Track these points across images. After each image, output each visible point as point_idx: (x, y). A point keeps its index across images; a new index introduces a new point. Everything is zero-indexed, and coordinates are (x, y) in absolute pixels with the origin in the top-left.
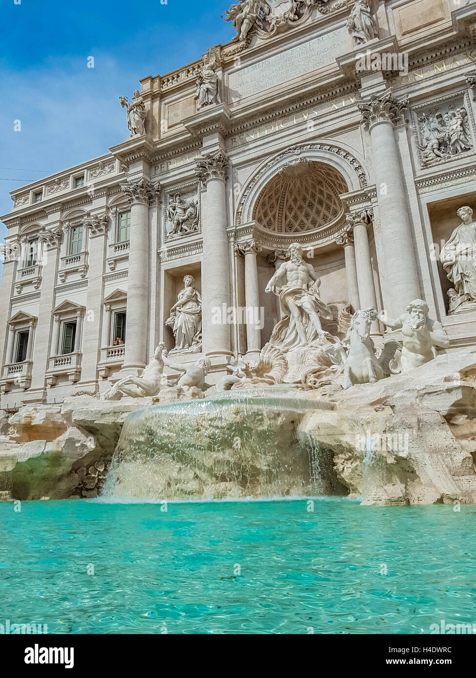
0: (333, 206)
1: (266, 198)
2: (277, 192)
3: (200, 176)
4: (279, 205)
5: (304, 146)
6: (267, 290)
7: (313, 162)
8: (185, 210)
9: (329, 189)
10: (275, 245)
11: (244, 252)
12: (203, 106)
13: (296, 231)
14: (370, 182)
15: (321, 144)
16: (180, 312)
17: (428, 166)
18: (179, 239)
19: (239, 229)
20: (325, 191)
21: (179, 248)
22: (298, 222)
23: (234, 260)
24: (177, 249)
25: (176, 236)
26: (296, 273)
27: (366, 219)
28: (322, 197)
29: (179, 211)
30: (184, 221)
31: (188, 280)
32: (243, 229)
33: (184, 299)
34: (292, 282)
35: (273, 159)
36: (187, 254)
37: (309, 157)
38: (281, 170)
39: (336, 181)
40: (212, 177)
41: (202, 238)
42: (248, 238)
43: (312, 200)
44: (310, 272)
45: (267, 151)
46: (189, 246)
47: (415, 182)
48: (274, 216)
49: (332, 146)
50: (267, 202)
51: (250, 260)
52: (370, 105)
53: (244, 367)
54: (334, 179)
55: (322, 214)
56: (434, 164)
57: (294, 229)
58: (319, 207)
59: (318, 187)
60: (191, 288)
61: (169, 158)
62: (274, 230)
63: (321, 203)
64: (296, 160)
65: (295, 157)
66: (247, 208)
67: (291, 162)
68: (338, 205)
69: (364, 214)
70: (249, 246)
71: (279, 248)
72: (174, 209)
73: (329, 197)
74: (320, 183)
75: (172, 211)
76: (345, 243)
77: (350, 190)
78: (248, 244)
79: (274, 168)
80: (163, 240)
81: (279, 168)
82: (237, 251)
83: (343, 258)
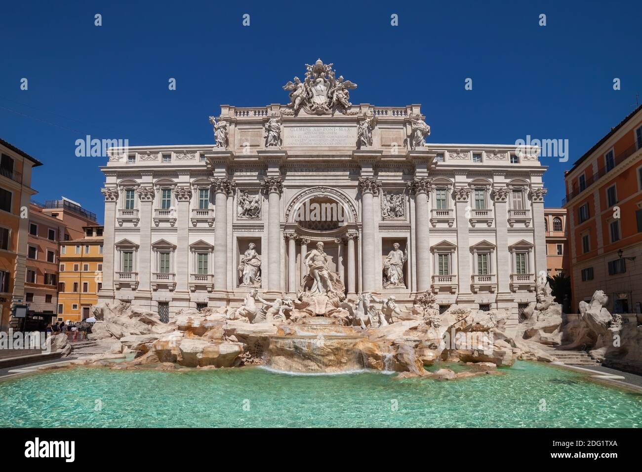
3: (264, 186)
5: (327, 188)
8: (251, 203)
11: (289, 238)
13: (313, 229)
14: (359, 220)
15: (336, 191)
16: (247, 264)
17: (385, 219)
18: (247, 220)
19: (287, 225)
21: (247, 226)
22: (315, 224)
23: (283, 241)
24: (246, 226)
25: (244, 217)
26: (320, 257)
27: (355, 238)
29: (248, 202)
30: (250, 209)
31: (252, 246)
32: (289, 225)
33: (250, 257)
34: (317, 261)
35: (309, 190)
36: (252, 230)
37: (329, 196)
38: (313, 197)
40: (273, 191)
41: (263, 223)
42: (292, 231)
44: (325, 257)
45: (306, 184)
46: (254, 226)
49: (341, 194)
51: (292, 243)
52: (365, 181)
55: (327, 224)
56: (387, 219)
60: (253, 250)
61: (242, 168)
64: (322, 195)
65: (321, 193)
66: (292, 214)
67: (319, 195)
69: (354, 235)
70: (293, 236)
71: (305, 237)
75: (243, 201)
76: (340, 243)
78: (291, 235)
79: (309, 195)
80: (235, 218)
81: (312, 196)
82: (285, 237)
83: (338, 248)
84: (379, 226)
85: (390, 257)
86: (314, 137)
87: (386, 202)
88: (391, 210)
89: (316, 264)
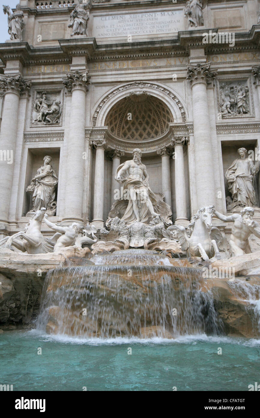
0: (156, 128)
1: (114, 112)
2: (121, 109)
3: (66, 84)
4: (120, 118)
5: (146, 83)
6: (118, 178)
7: (151, 96)
8: (49, 106)
9: (156, 116)
10: (115, 146)
11: (97, 147)
12: (75, 34)
13: (128, 138)
14: (189, 119)
15: (158, 86)
16: (39, 183)
17: (224, 118)
18: (43, 127)
19: (94, 130)
20: (152, 116)
21: (43, 134)
22: (131, 133)
23: (88, 151)
24: (41, 134)
25: (40, 124)
26: (136, 170)
27: (184, 142)
28: (149, 120)
29: (45, 106)
30: (48, 114)
31: (48, 160)
32: (98, 130)
33: (44, 174)
34: (133, 175)
35: (124, 87)
36: (49, 139)
37: (149, 92)
38: (128, 95)
39: (162, 112)
40: (77, 88)
41: (64, 130)
42: (100, 137)
43: (142, 120)
44: (144, 170)
45: (119, 80)
46: (52, 134)
47: (216, 126)
48: (116, 125)
49: (165, 89)
50: (113, 114)
51: (100, 154)
52: (195, 69)
53: (96, 232)
54: (161, 110)
55: (147, 131)
56: (227, 117)
57: (127, 137)
58: (146, 126)
59: (149, 113)
60: (49, 166)
61: (40, 64)
62: (115, 135)
63: (147, 123)
64: (140, 91)
65: (139, 89)
66: (101, 116)
67: (136, 92)
68: (160, 128)
69: (183, 139)
70: (101, 143)
71: (117, 148)
72: (41, 103)
73: (154, 121)
74: (150, 110)
75: (39, 104)
76: (163, 154)
77: (175, 121)
78: (100, 142)
79: (124, 93)
80: (29, 125)
81: (127, 93)
82: (91, 145)
83: (161, 163)
84: (217, 126)
85: (234, 168)
86: (130, 25)
87: (223, 97)
88: (231, 105)
89: (131, 179)
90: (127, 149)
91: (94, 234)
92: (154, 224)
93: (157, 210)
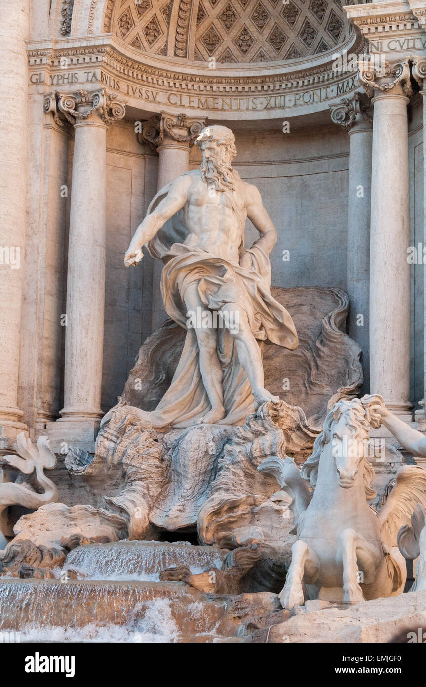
6: (131, 257)
10: (162, 98)
11: (74, 118)
13: (227, 58)
19: (65, 50)
22: (235, 32)
26: (209, 213)
27: (409, 85)
32: (75, 51)
34: (198, 234)
42: (85, 79)
44: (251, 208)
53: (51, 463)
55: (300, 22)
57: (219, 53)
62: (164, 52)
69: (405, 72)
70: (91, 103)
71: (173, 106)
76: (354, 123)
78: (85, 99)
82: (53, 113)
83: (347, 154)
89: (188, 251)
90: (220, 103)
91: (46, 470)
92: (250, 435)
93: (313, 364)
